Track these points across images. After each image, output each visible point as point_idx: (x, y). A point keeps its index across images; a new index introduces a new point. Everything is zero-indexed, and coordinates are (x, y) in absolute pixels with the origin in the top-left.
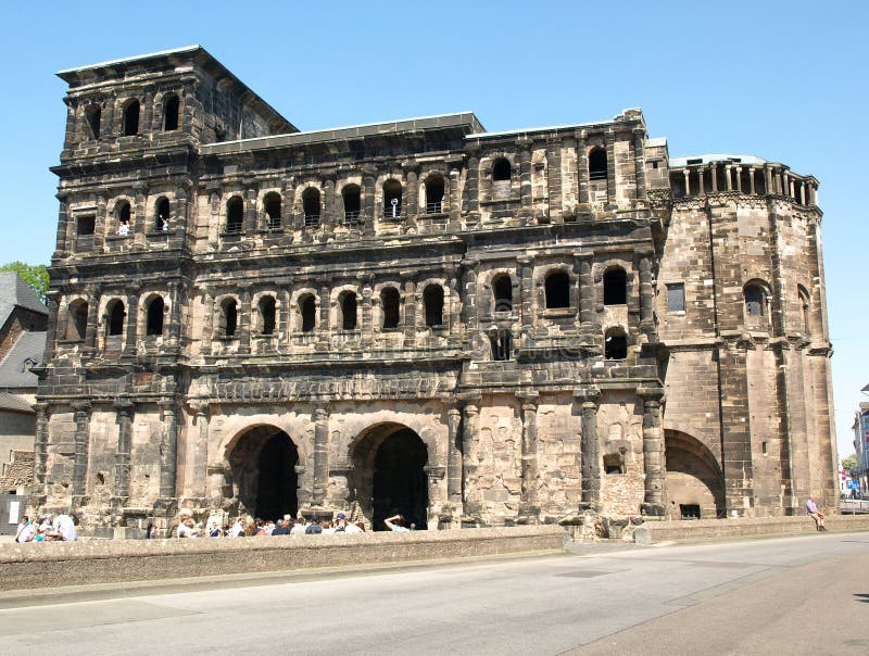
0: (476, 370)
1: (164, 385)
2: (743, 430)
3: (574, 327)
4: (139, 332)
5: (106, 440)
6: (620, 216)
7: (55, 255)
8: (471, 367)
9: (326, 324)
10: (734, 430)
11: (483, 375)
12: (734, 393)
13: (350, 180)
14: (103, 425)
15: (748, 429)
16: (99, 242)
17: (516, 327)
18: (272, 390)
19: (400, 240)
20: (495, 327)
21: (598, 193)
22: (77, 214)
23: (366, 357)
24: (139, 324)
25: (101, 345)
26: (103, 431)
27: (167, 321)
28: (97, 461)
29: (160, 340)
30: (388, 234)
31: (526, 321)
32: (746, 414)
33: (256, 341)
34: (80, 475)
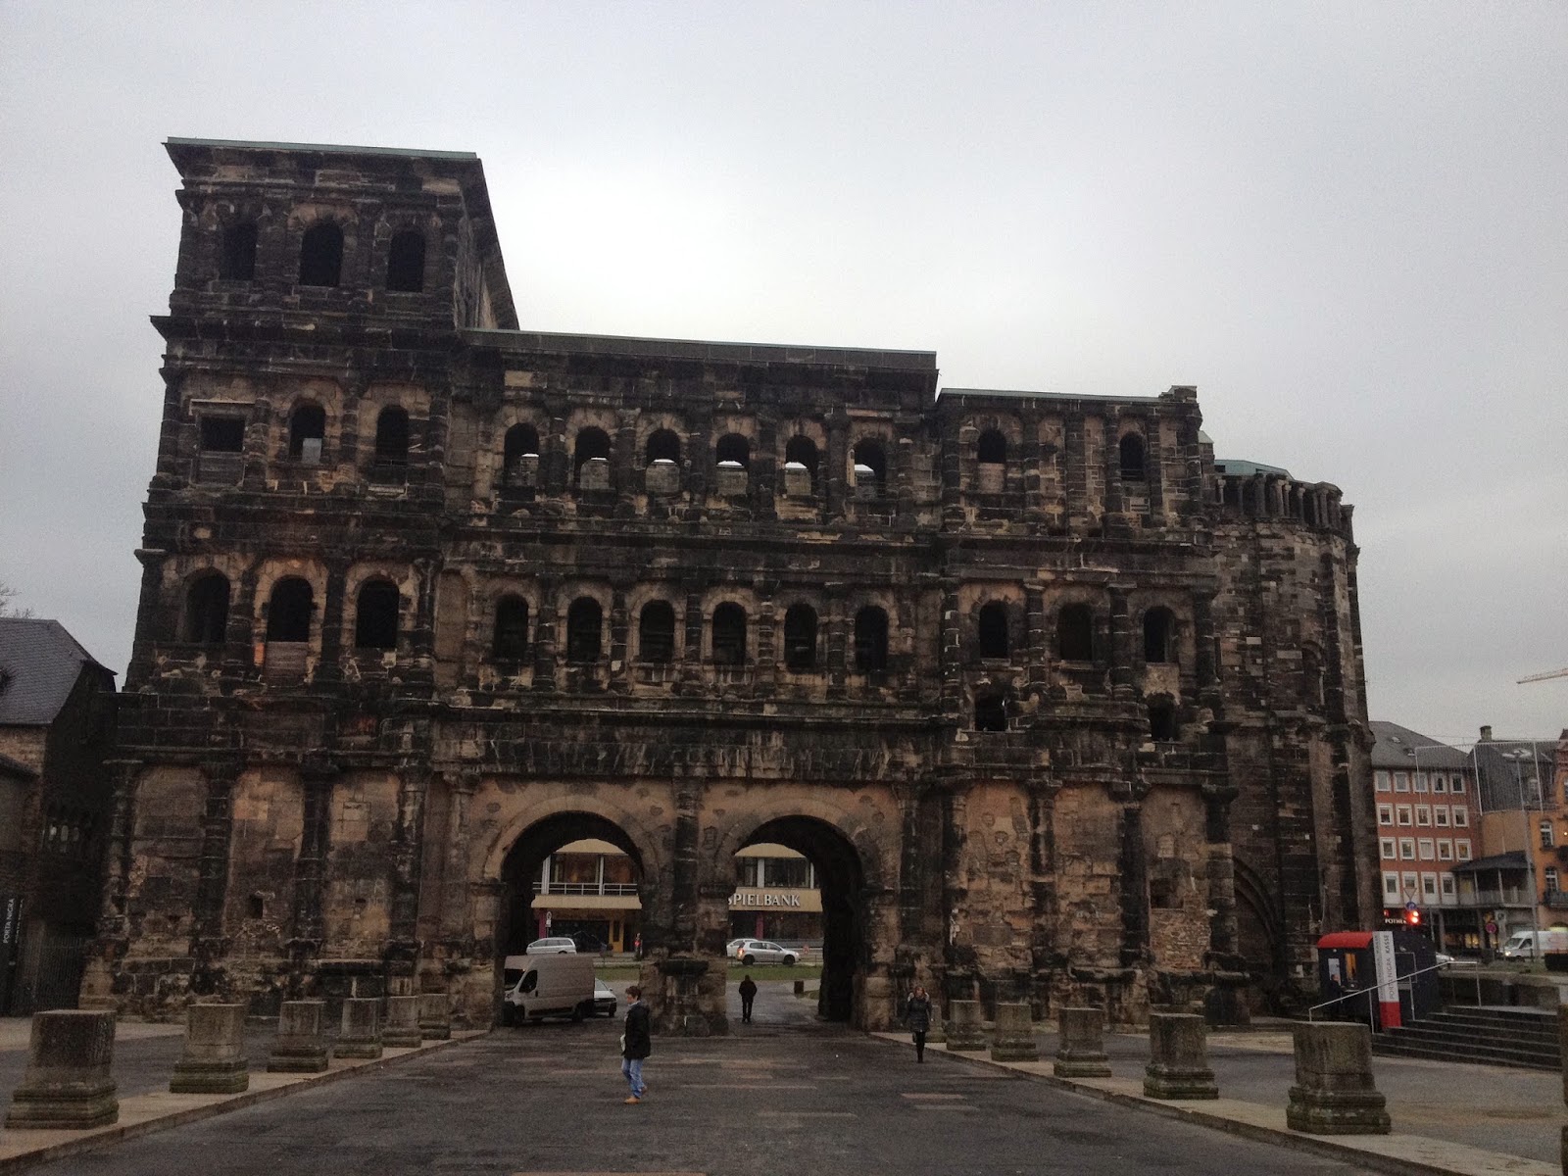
0: (964, 743)
1: (407, 738)
2: (1307, 852)
3: (1103, 691)
4: (346, 640)
5: (269, 834)
6: (1170, 538)
7: (156, 483)
8: (957, 739)
9: (697, 653)
10: (1296, 850)
11: (977, 751)
12: (1292, 798)
13: (733, 426)
14: (266, 806)
15: (1314, 850)
16: (255, 469)
17: (1018, 683)
18: (602, 755)
19: (823, 532)
20: (986, 680)
21: (1133, 501)
22: (203, 410)
23: (769, 711)
24: (347, 626)
25: (258, 659)
26: (263, 816)
27: (408, 625)
28: (248, 872)
29: (390, 657)
30: (797, 521)
31: (1037, 674)
32: (1311, 830)
33: (565, 670)
34: (208, 898)
